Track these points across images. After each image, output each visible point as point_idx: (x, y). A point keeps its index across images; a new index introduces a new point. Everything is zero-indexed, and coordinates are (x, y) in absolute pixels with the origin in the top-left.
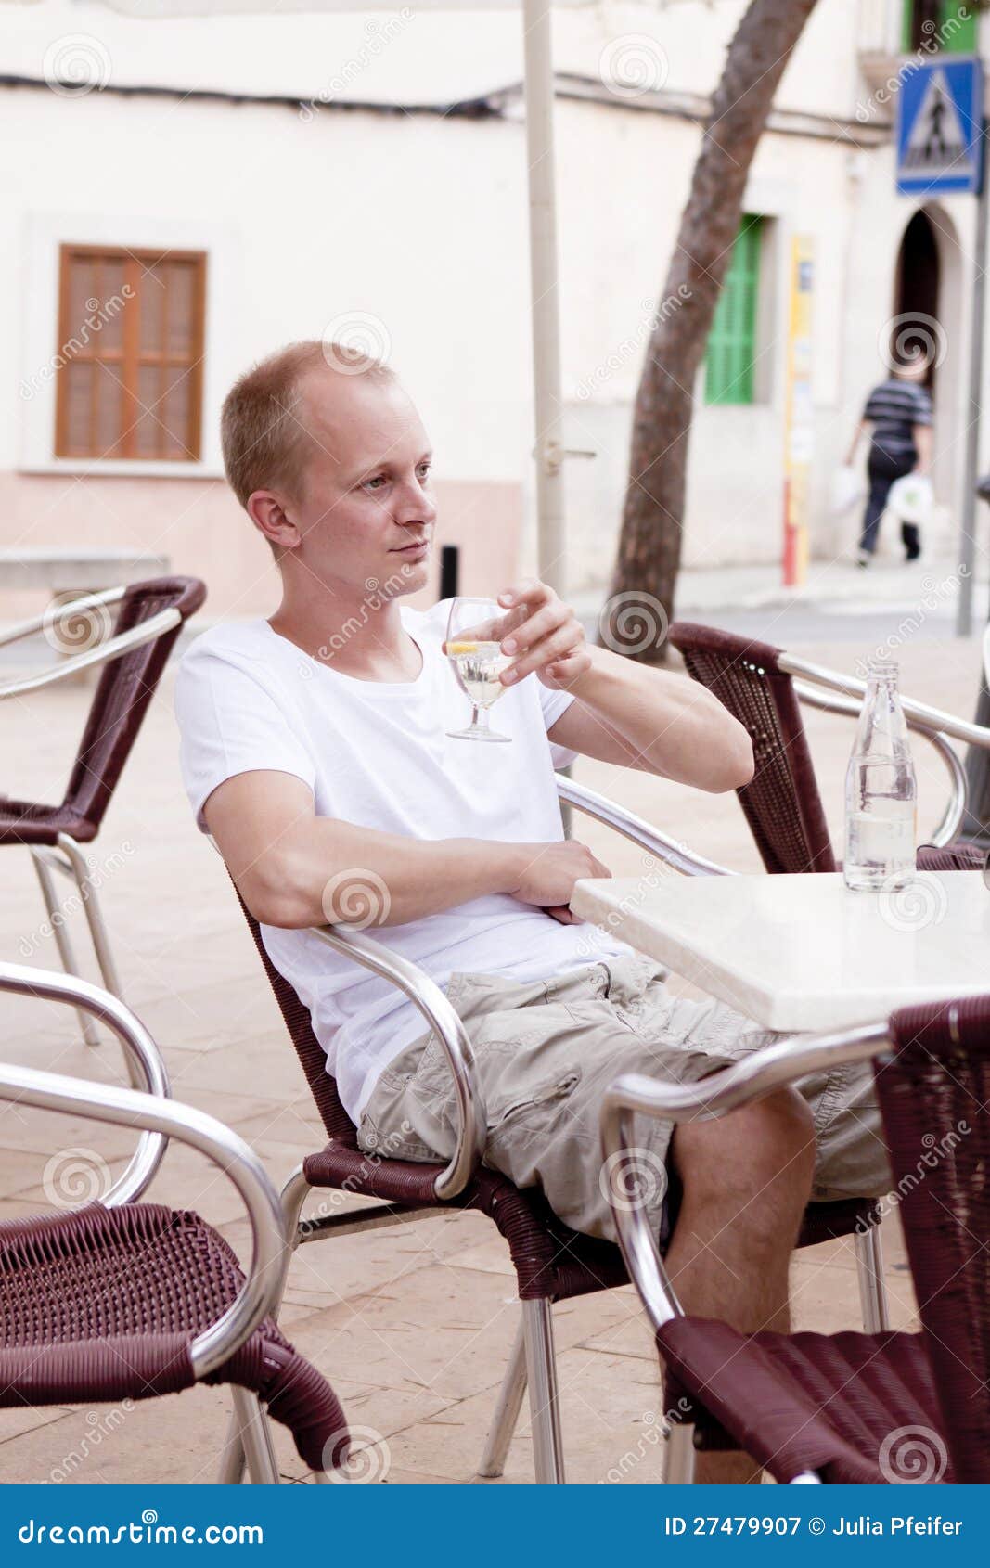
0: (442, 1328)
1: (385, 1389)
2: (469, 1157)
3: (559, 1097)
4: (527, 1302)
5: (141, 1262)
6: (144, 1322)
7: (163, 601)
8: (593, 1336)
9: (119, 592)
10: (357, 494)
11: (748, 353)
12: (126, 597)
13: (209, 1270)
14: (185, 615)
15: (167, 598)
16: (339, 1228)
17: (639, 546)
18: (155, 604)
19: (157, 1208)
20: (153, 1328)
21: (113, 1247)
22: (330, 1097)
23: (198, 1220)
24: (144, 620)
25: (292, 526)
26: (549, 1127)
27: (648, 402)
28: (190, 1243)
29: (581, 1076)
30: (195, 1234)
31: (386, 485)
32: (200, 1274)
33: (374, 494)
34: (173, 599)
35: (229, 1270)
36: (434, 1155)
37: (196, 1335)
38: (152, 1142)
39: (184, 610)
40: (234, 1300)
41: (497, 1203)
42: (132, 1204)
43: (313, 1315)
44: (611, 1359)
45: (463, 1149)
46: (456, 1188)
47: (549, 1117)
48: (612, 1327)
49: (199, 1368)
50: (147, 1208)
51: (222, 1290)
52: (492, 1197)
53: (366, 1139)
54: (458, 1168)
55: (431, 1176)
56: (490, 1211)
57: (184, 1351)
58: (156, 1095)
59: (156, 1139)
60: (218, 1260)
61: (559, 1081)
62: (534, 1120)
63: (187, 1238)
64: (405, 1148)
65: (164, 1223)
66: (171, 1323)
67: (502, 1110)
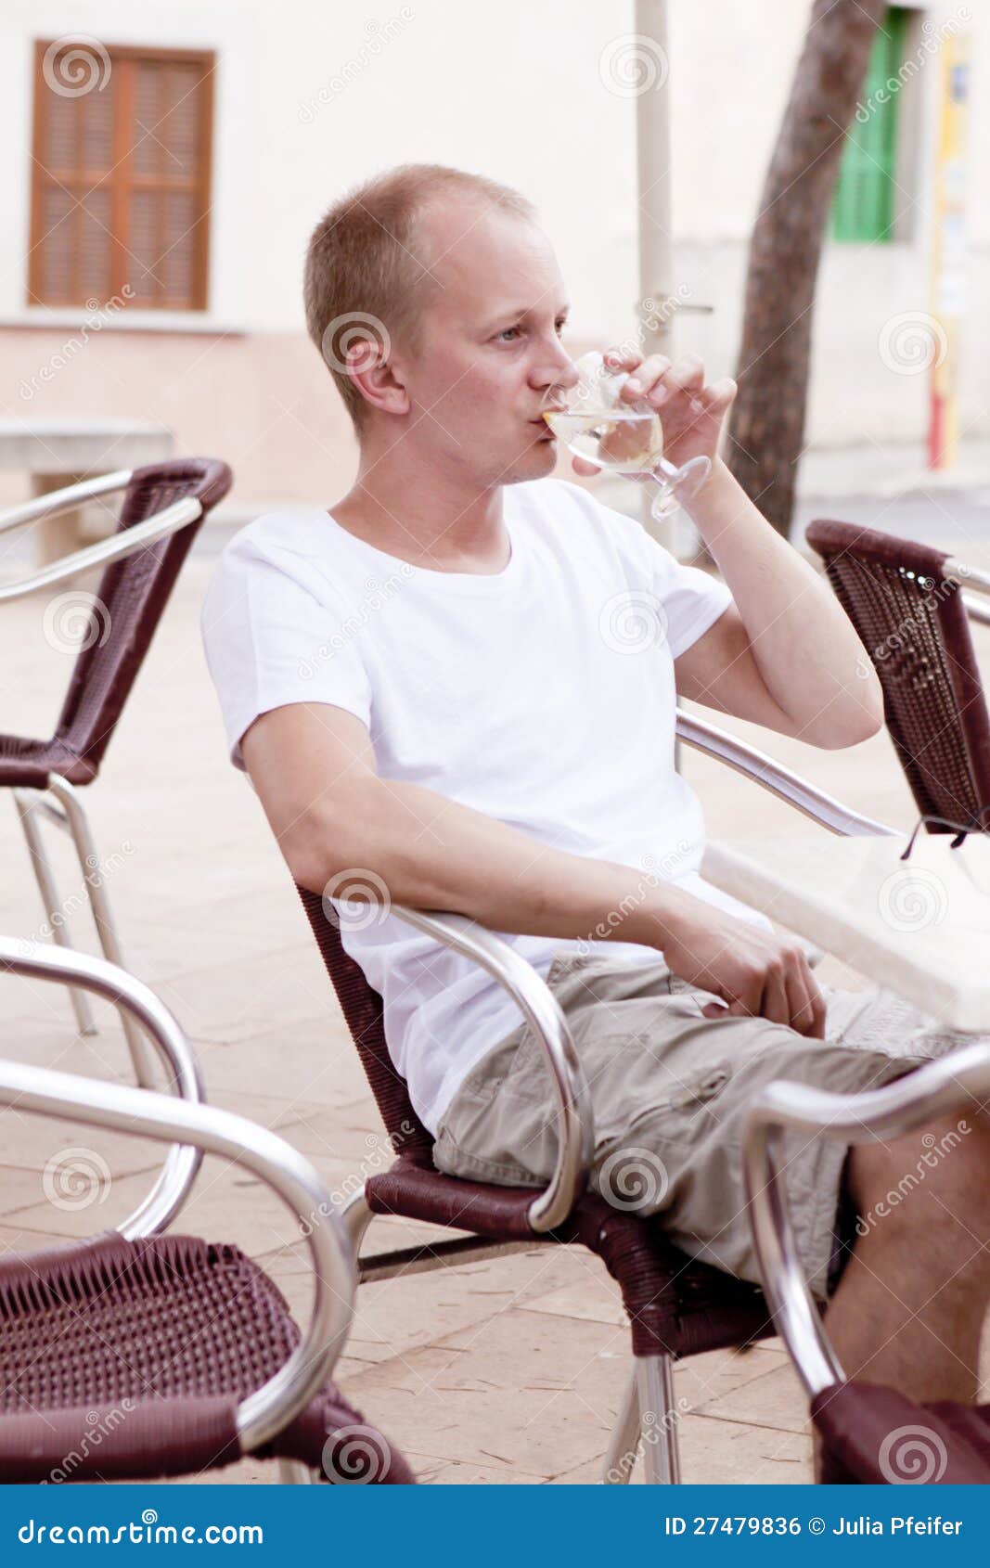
0: (527, 1388)
1: (457, 1463)
2: (572, 1181)
3: (703, 1099)
4: (643, 1361)
5: (170, 1306)
6: (176, 1381)
7: (179, 488)
8: (712, 1400)
9: (124, 476)
10: (489, 347)
11: (886, 183)
12: (133, 482)
13: (255, 1317)
14: (207, 506)
15: (183, 484)
16: (407, 1266)
17: (753, 421)
18: (168, 492)
19: (189, 1240)
20: (187, 1389)
21: (136, 1288)
22: (398, 1104)
23: (240, 1255)
24: (154, 512)
25: (401, 387)
26: (689, 1137)
27: (766, 242)
28: (230, 1284)
29: (731, 1073)
30: (236, 1273)
31: (520, 339)
32: (244, 1322)
33: (506, 349)
34: (192, 485)
35: (280, 1318)
36: (528, 1177)
37: (242, 1399)
38: (181, 1159)
39: (206, 500)
40: (288, 1354)
41: (607, 1237)
42: (159, 1236)
43: (365, 1371)
44: (735, 1428)
45: (564, 1172)
46: (555, 1218)
47: (691, 1123)
48: (735, 1389)
49: (248, 1440)
50: (177, 1241)
51: (272, 1342)
52: (601, 1228)
53: (443, 1155)
54: (559, 1193)
55: (524, 1204)
56: (597, 1247)
57: (229, 1417)
58: (189, 1099)
59: (189, 1154)
60: (265, 1305)
61: (702, 1080)
62: (670, 1128)
63: (226, 1277)
64: (493, 1169)
65: (198, 1258)
66: (210, 1382)
67: (627, 1115)
